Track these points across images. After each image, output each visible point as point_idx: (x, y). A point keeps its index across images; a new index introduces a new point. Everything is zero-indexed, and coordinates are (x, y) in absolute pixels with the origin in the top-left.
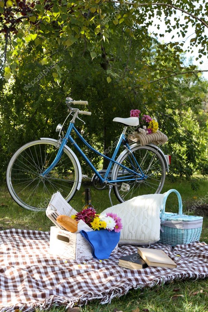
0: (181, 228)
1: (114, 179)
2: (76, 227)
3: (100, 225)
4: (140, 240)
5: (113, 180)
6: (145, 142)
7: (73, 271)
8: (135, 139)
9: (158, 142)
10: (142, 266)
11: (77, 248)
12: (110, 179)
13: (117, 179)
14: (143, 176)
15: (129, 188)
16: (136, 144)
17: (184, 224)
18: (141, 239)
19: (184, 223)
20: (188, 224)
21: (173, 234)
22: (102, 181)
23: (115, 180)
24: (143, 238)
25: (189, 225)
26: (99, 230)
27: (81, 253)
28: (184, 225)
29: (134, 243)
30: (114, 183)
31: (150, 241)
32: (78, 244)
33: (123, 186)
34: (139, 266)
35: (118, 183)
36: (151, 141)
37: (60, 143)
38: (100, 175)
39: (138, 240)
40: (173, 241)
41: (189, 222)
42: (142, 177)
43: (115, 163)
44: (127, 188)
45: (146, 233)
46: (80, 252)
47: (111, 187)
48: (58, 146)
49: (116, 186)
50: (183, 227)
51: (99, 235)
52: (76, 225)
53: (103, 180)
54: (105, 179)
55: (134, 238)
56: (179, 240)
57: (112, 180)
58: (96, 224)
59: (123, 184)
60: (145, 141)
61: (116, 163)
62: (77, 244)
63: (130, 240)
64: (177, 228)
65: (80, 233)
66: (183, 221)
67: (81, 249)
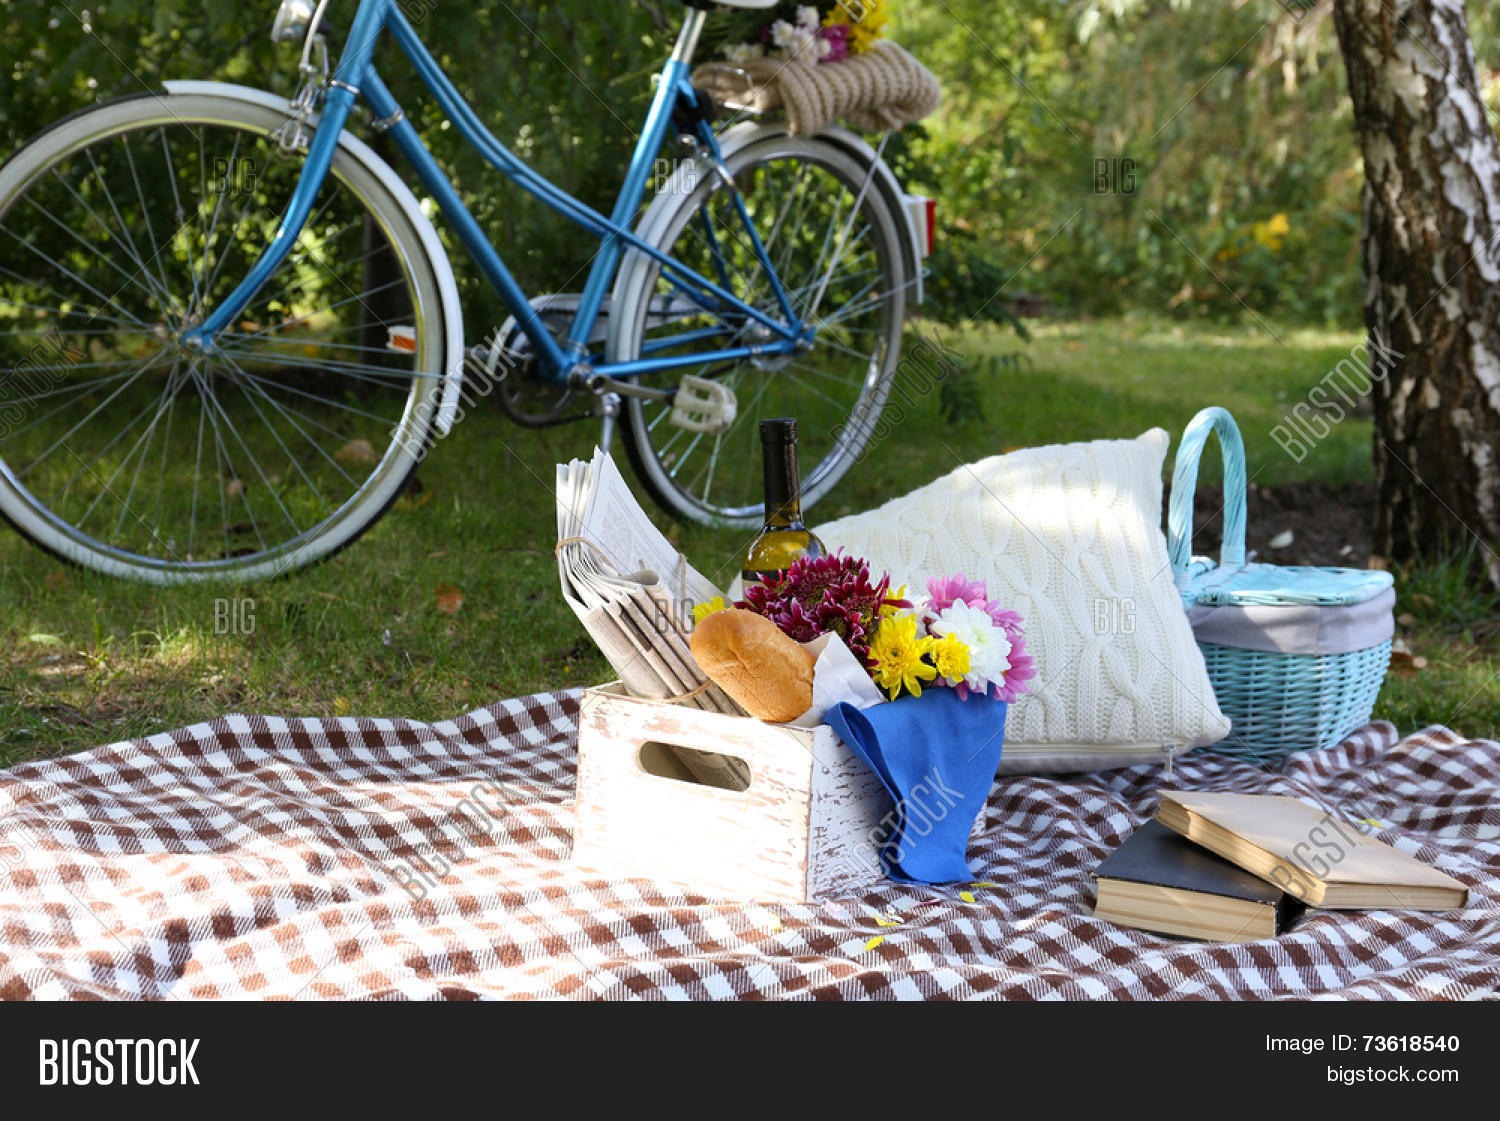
0: (1306, 647)
1: (624, 356)
2: (803, 687)
3: (926, 659)
4: (1103, 743)
5: (616, 362)
6: (818, 113)
7: (892, 985)
8: (748, 96)
9: (886, 113)
10: (1273, 913)
11: (815, 823)
12: (599, 353)
13: (645, 355)
14: (790, 333)
15: (729, 410)
16: (747, 127)
17: (1329, 623)
18: (1113, 734)
19: (1329, 615)
20: (1346, 621)
21: (1253, 685)
22: (554, 367)
23: (632, 361)
24: (1123, 726)
25: (1350, 628)
26: (916, 691)
27: (830, 852)
28: (1329, 629)
29: (1060, 762)
30: (624, 378)
31: (1168, 741)
32: (820, 799)
33: (685, 397)
34: (1248, 915)
35: (651, 377)
36: (848, 107)
37: (312, 121)
38: (543, 328)
39: (1088, 742)
40: (1244, 734)
41: (1353, 612)
42: (784, 336)
43: (632, 251)
44: (718, 408)
45: (1141, 692)
46: (826, 848)
47: (610, 402)
48: (299, 140)
49: (636, 394)
50: (1319, 639)
51: (916, 728)
52: (807, 674)
53: (564, 361)
54: (575, 358)
55: (1061, 729)
56: (1287, 725)
57: (609, 357)
58: (895, 655)
59: (684, 387)
60: (818, 106)
61: (642, 248)
62: (815, 798)
63: (1034, 742)
64: (1284, 649)
65: (823, 720)
66: (1322, 603)
67: (834, 829)
